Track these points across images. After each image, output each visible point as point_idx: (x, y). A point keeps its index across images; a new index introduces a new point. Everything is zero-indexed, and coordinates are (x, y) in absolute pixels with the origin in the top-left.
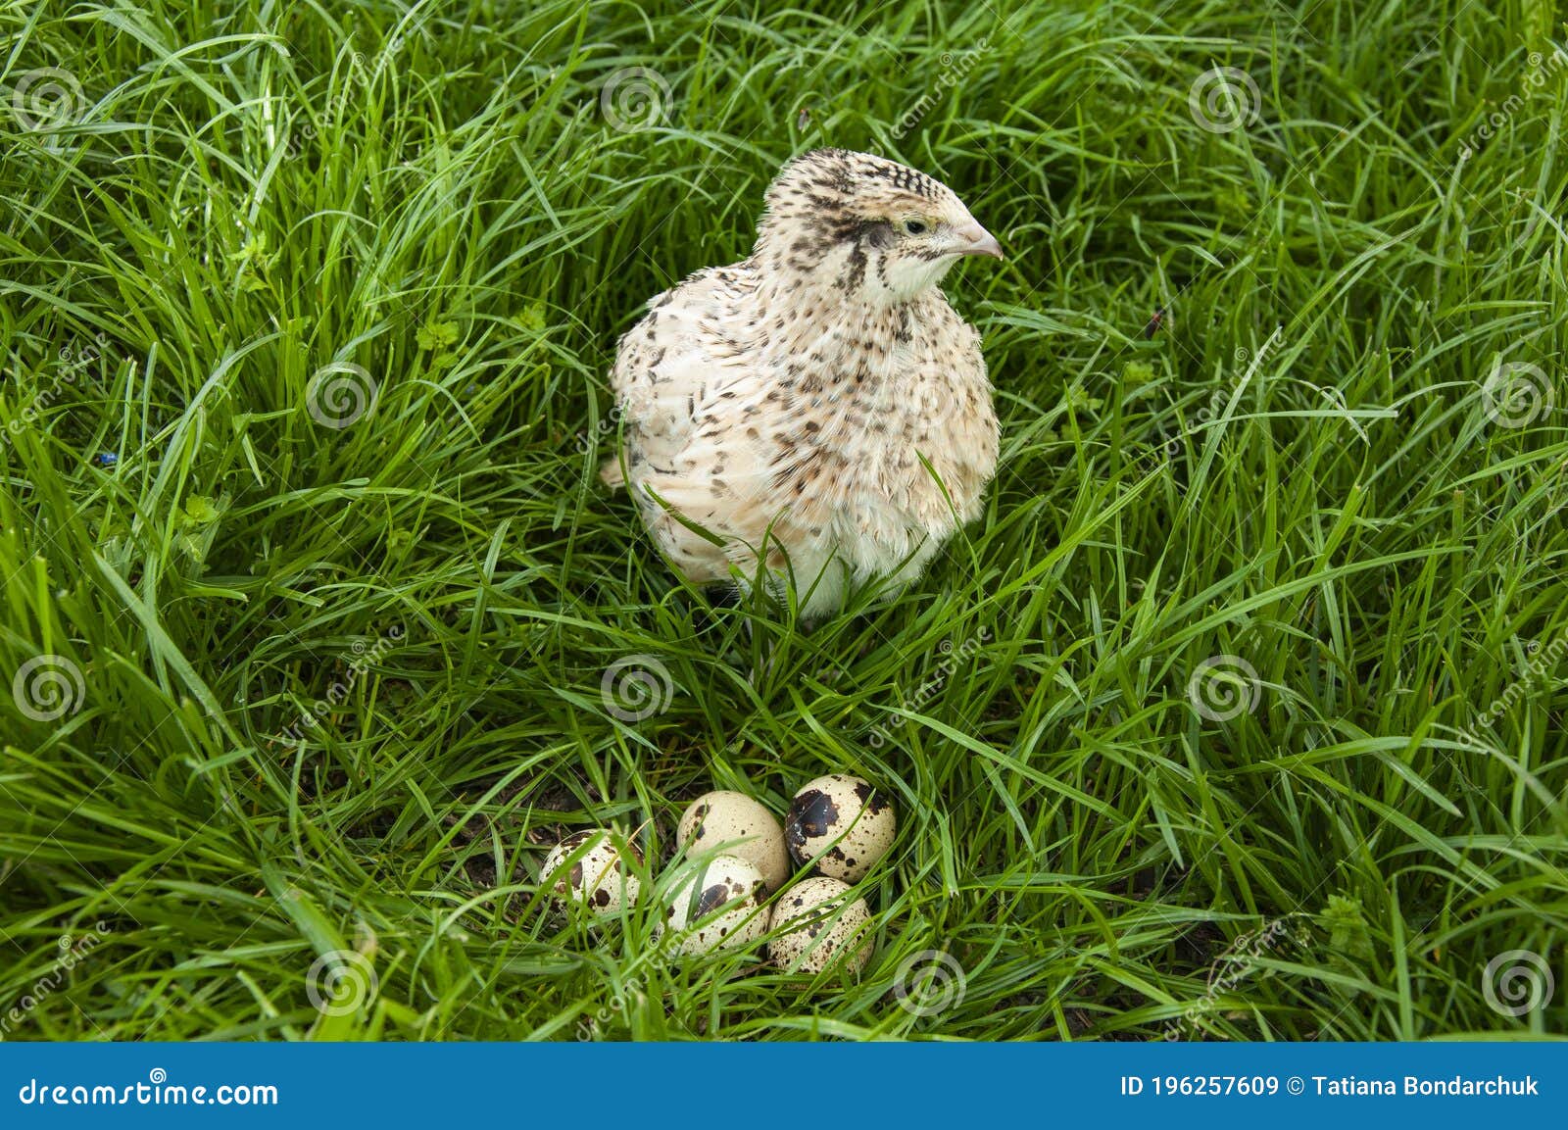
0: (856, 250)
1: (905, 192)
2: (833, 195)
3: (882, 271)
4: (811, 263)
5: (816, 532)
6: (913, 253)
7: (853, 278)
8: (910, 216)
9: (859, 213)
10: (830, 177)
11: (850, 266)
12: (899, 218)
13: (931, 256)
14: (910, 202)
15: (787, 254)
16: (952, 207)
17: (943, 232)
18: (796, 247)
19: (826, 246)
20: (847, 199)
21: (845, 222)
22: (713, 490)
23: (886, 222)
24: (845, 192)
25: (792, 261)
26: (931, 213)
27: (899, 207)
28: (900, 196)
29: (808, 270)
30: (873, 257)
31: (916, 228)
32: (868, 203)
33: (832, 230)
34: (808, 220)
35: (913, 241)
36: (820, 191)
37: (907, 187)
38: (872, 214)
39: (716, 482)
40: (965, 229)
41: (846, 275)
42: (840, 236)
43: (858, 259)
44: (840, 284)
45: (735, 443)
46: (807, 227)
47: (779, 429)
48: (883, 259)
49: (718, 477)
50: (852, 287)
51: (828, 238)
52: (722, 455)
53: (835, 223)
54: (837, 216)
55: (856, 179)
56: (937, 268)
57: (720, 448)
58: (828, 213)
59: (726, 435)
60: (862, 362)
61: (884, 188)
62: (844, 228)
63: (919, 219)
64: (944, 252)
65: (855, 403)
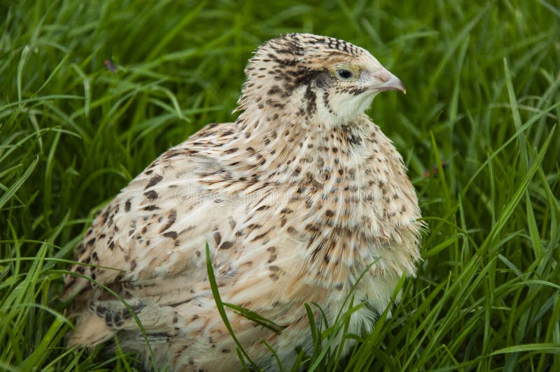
0: (309, 90)
1: (337, 51)
2: (291, 57)
3: (327, 102)
4: (282, 102)
5: (340, 287)
6: (345, 91)
7: (309, 109)
8: (341, 66)
9: (308, 66)
10: (286, 48)
11: (306, 101)
12: (333, 68)
13: (357, 92)
14: (340, 57)
15: (265, 97)
16: (367, 59)
17: (364, 76)
18: (272, 92)
19: (291, 89)
20: (300, 58)
21: (301, 72)
22: (272, 276)
23: (326, 71)
24: (298, 54)
25: (269, 102)
26: (354, 63)
27: (333, 61)
28: (333, 53)
29: (282, 107)
30: (320, 94)
31: (346, 74)
32: (313, 60)
33: (294, 78)
34: (278, 75)
35: (344, 83)
36: (282, 57)
37: (337, 47)
38: (316, 66)
39: (272, 268)
40: (378, 73)
41: (305, 106)
42: (299, 83)
43: (310, 96)
44: (302, 111)
45: (279, 238)
46: (277, 78)
47: (308, 221)
48: (326, 95)
49: (273, 264)
50: (310, 114)
51: (292, 84)
52: (272, 249)
53: (294, 74)
54: (295, 69)
55: (304, 46)
56: (364, 100)
57: (269, 245)
58: (289, 68)
59: (271, 235)
60: (336, 162)
61: (323, 49)
62: (300, 76)
63: (347, 68)
64: (365, 89)
65: (346, 189)
